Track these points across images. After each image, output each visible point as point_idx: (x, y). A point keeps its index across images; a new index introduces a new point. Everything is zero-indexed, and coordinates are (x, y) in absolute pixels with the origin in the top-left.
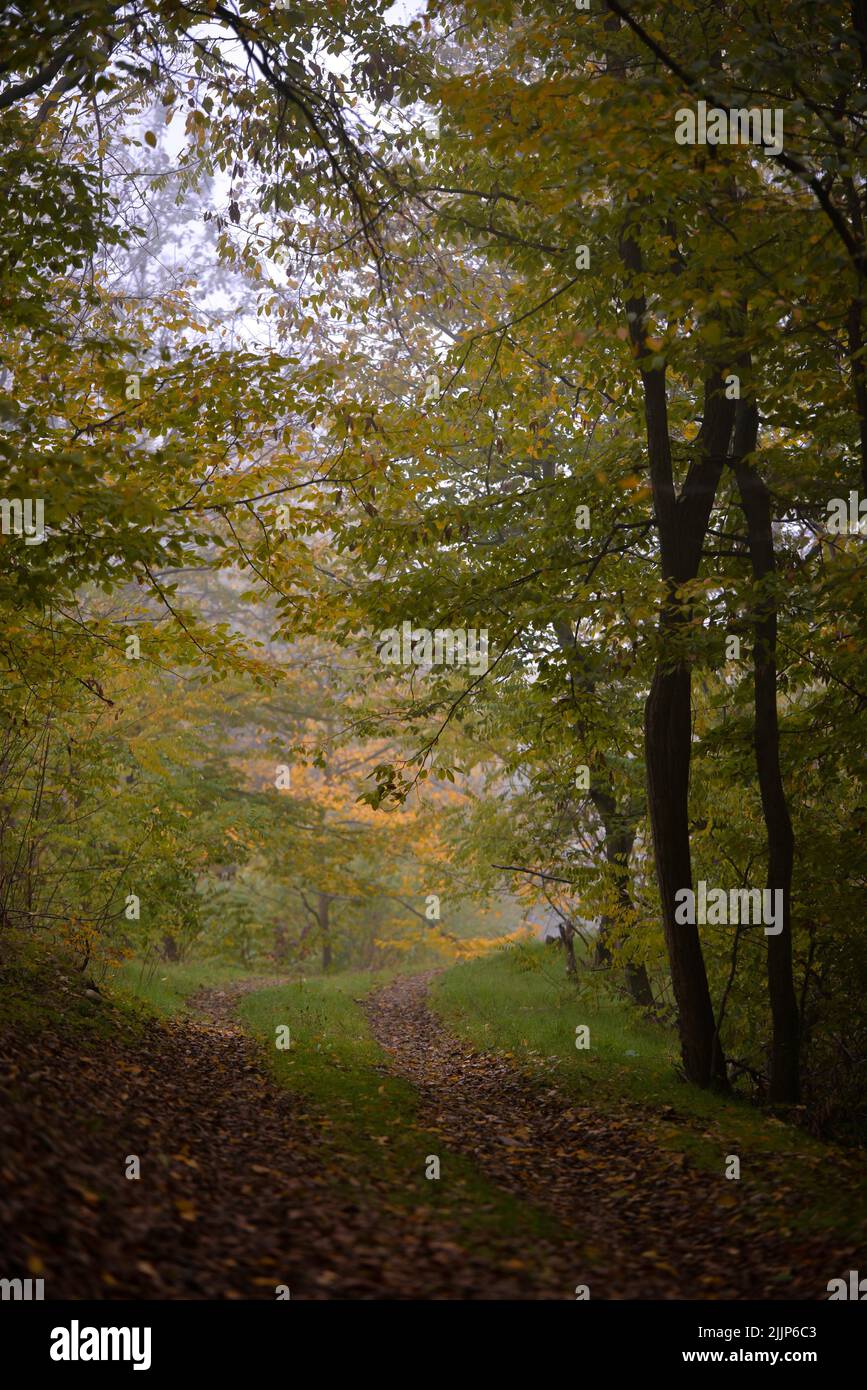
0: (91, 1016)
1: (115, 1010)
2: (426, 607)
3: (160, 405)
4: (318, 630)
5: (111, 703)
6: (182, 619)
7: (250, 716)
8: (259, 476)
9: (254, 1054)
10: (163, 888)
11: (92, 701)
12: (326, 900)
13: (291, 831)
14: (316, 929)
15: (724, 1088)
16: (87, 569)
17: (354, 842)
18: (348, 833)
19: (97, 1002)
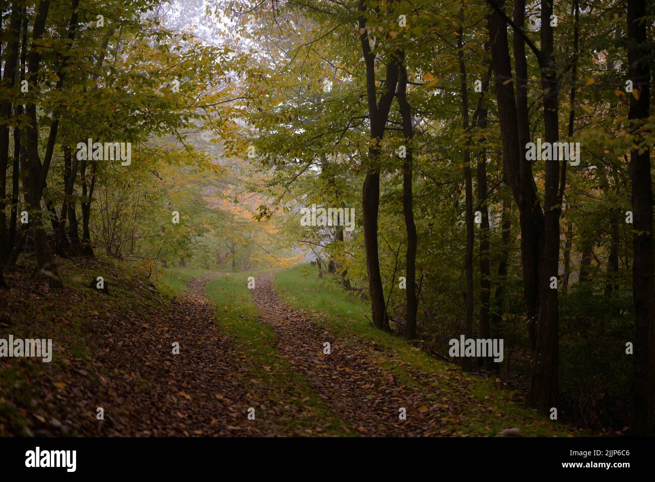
0: (150, 299)
1: (160, 295)
2: (280, 147)
3: (182, 66)
4: (239, 154)
5: (161, 179)
6: (188, 149)
7: (210, 183)
8: (219, 96)
9: (212, 314)
10: (180, 244)
11: (154, 178)
12: (234, 244)
13: (223, 223)
14: (230, 255)
15: (388, 329)
16: (151, 128)
17: (244, 226)
18: (243, 223)
19: (153, 292)
